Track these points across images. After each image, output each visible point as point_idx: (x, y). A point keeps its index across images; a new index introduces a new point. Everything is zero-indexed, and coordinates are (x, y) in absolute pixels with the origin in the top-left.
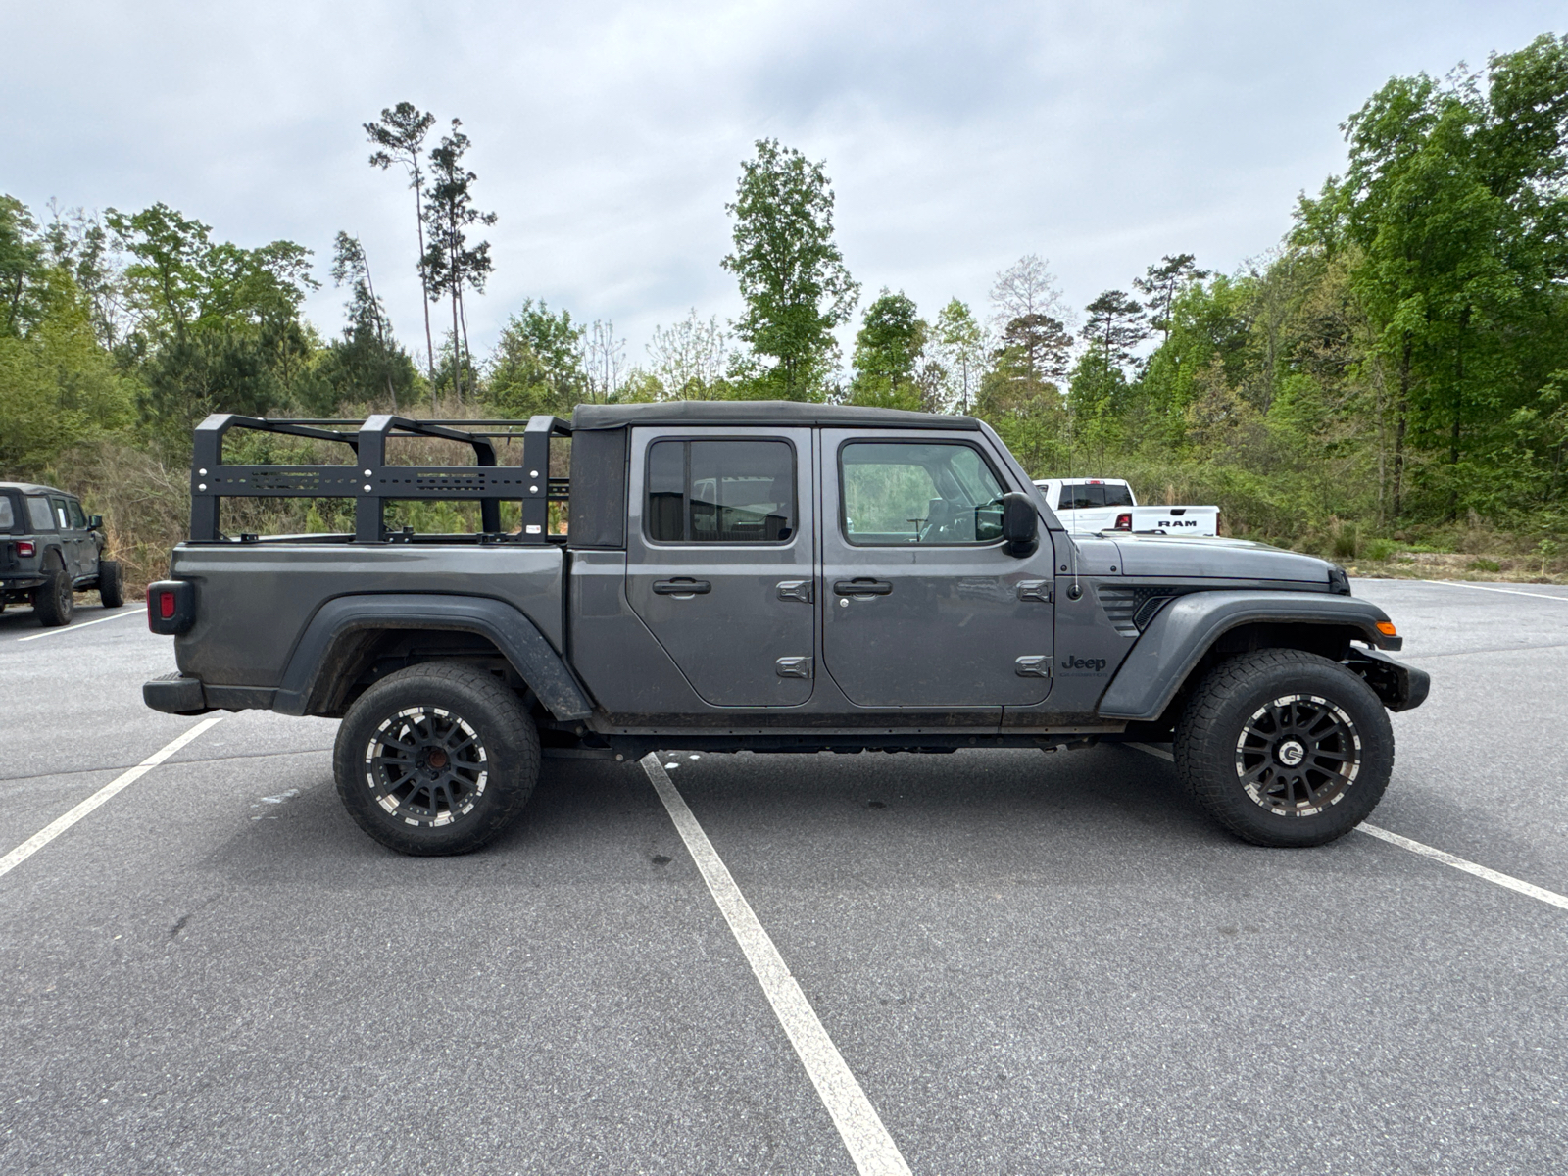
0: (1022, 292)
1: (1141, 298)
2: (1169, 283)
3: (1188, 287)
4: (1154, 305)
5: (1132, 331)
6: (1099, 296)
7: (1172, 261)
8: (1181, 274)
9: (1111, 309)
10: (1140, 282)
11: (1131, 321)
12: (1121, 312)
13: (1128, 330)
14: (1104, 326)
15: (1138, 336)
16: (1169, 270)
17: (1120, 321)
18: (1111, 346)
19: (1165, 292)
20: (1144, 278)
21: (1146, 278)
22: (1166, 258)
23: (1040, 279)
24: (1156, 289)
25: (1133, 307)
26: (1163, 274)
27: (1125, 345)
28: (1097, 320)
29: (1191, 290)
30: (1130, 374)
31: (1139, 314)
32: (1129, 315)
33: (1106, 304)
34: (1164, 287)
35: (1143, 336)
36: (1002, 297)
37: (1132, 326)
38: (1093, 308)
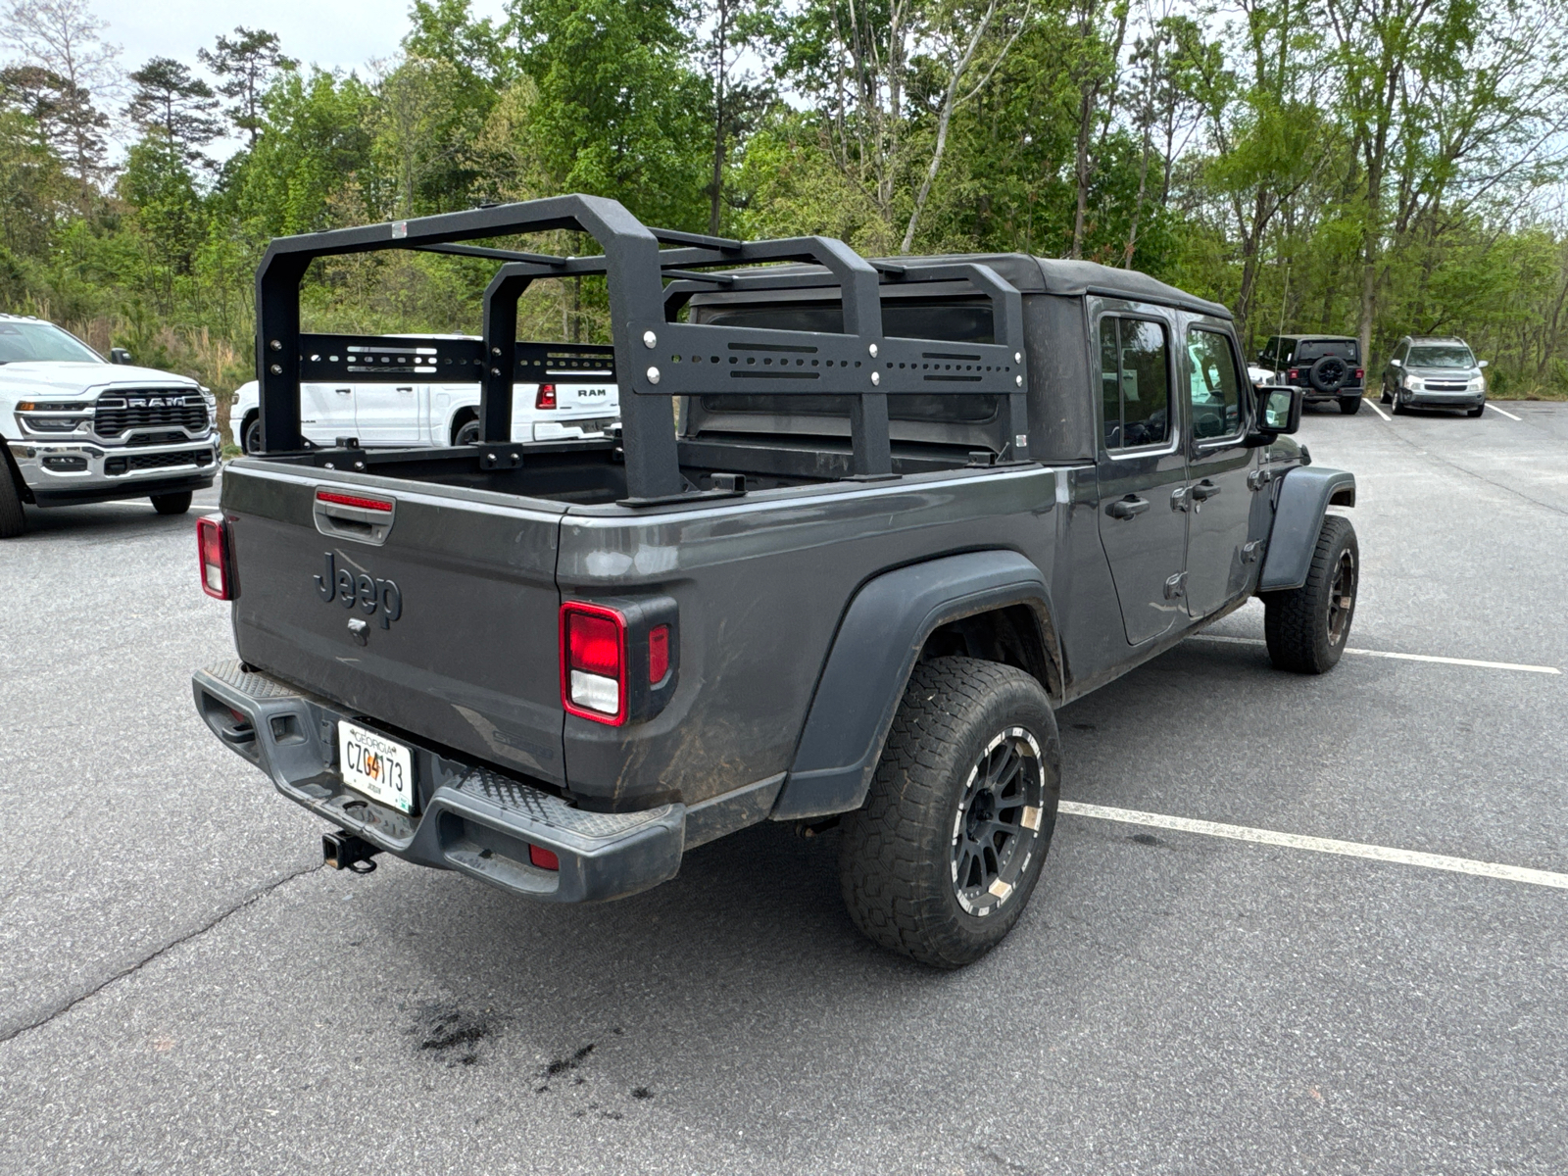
0: (55, 35)
1: (213, 81)
2: (248, 65)
3: (285, 79)
4: (229, 91)
5: (202, 122)
6: (146, 62)
7: (250, 35)
8: (262, 57)
9: (171, 86)
10: (207, 55)
11: (198, 107)
12: (185, 93)
13: (196, 120)
14: (161, 108)
15: (211, 131)
16: (245, 48)
17: (183, 105)
18: (175, 139)
19: (242, 77)
20: (214, 52)
21: (217, 52)
22: (241, 30)
23: (82, 20)
24: (229, 70)
25: (199, 89)
26: (241, 51)
27: (193, 140)
28: (148, 97)
29: (288, 83)
30: (205, 183)
31: (210, 101)
32: (195, 99)
33: (158, 75)
34: (242, 69)
35: (220, 132)
36: (16, 34)
37: (201, 115)
38: (140, 78)
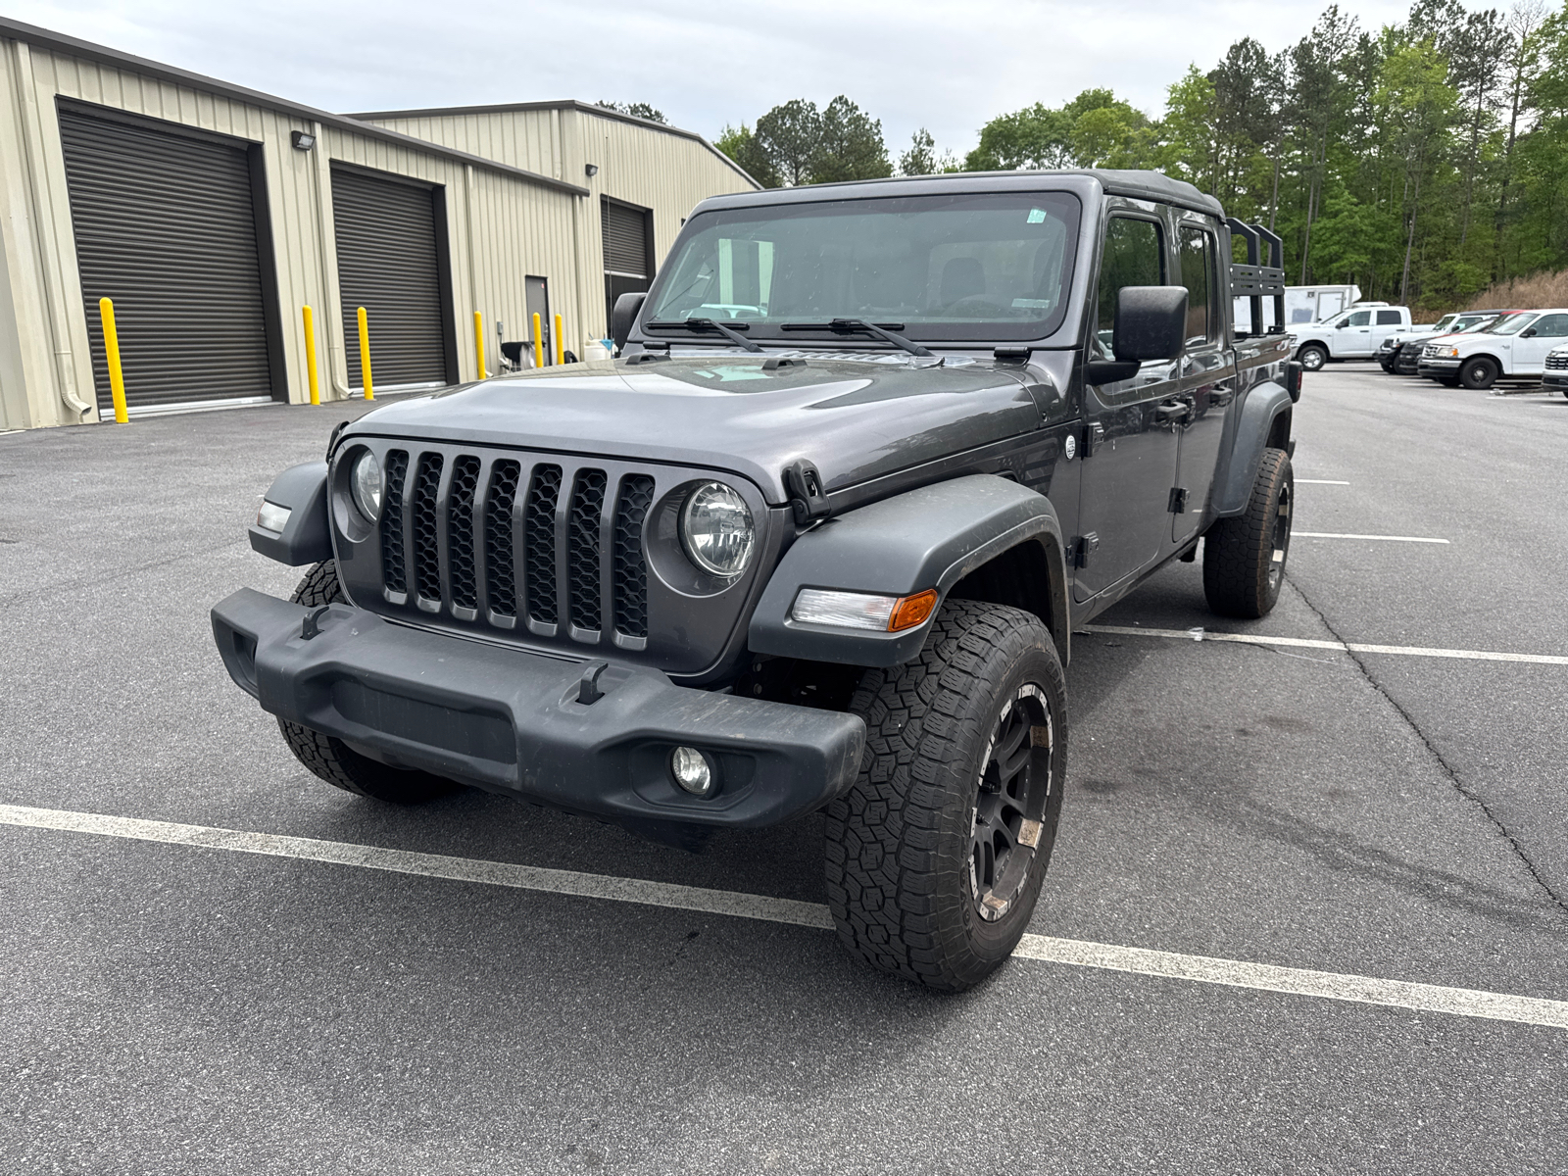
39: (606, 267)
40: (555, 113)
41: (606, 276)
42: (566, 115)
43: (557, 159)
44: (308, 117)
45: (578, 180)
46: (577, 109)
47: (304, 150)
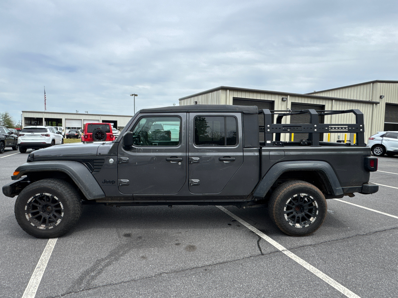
39: (385, 121)
40: (372, 84)
41: (385, 124)
42: (375, 84)
43: (371, 95)
44: (286, 95)
45: (378, 100)
46: (378, 82)
47: (285, 101)
